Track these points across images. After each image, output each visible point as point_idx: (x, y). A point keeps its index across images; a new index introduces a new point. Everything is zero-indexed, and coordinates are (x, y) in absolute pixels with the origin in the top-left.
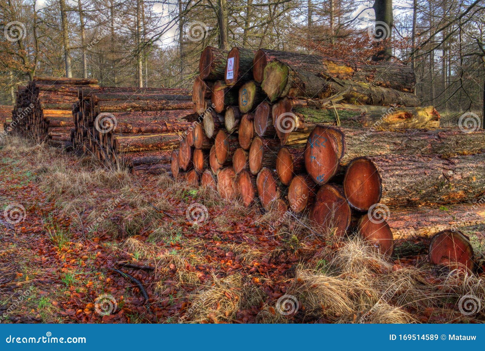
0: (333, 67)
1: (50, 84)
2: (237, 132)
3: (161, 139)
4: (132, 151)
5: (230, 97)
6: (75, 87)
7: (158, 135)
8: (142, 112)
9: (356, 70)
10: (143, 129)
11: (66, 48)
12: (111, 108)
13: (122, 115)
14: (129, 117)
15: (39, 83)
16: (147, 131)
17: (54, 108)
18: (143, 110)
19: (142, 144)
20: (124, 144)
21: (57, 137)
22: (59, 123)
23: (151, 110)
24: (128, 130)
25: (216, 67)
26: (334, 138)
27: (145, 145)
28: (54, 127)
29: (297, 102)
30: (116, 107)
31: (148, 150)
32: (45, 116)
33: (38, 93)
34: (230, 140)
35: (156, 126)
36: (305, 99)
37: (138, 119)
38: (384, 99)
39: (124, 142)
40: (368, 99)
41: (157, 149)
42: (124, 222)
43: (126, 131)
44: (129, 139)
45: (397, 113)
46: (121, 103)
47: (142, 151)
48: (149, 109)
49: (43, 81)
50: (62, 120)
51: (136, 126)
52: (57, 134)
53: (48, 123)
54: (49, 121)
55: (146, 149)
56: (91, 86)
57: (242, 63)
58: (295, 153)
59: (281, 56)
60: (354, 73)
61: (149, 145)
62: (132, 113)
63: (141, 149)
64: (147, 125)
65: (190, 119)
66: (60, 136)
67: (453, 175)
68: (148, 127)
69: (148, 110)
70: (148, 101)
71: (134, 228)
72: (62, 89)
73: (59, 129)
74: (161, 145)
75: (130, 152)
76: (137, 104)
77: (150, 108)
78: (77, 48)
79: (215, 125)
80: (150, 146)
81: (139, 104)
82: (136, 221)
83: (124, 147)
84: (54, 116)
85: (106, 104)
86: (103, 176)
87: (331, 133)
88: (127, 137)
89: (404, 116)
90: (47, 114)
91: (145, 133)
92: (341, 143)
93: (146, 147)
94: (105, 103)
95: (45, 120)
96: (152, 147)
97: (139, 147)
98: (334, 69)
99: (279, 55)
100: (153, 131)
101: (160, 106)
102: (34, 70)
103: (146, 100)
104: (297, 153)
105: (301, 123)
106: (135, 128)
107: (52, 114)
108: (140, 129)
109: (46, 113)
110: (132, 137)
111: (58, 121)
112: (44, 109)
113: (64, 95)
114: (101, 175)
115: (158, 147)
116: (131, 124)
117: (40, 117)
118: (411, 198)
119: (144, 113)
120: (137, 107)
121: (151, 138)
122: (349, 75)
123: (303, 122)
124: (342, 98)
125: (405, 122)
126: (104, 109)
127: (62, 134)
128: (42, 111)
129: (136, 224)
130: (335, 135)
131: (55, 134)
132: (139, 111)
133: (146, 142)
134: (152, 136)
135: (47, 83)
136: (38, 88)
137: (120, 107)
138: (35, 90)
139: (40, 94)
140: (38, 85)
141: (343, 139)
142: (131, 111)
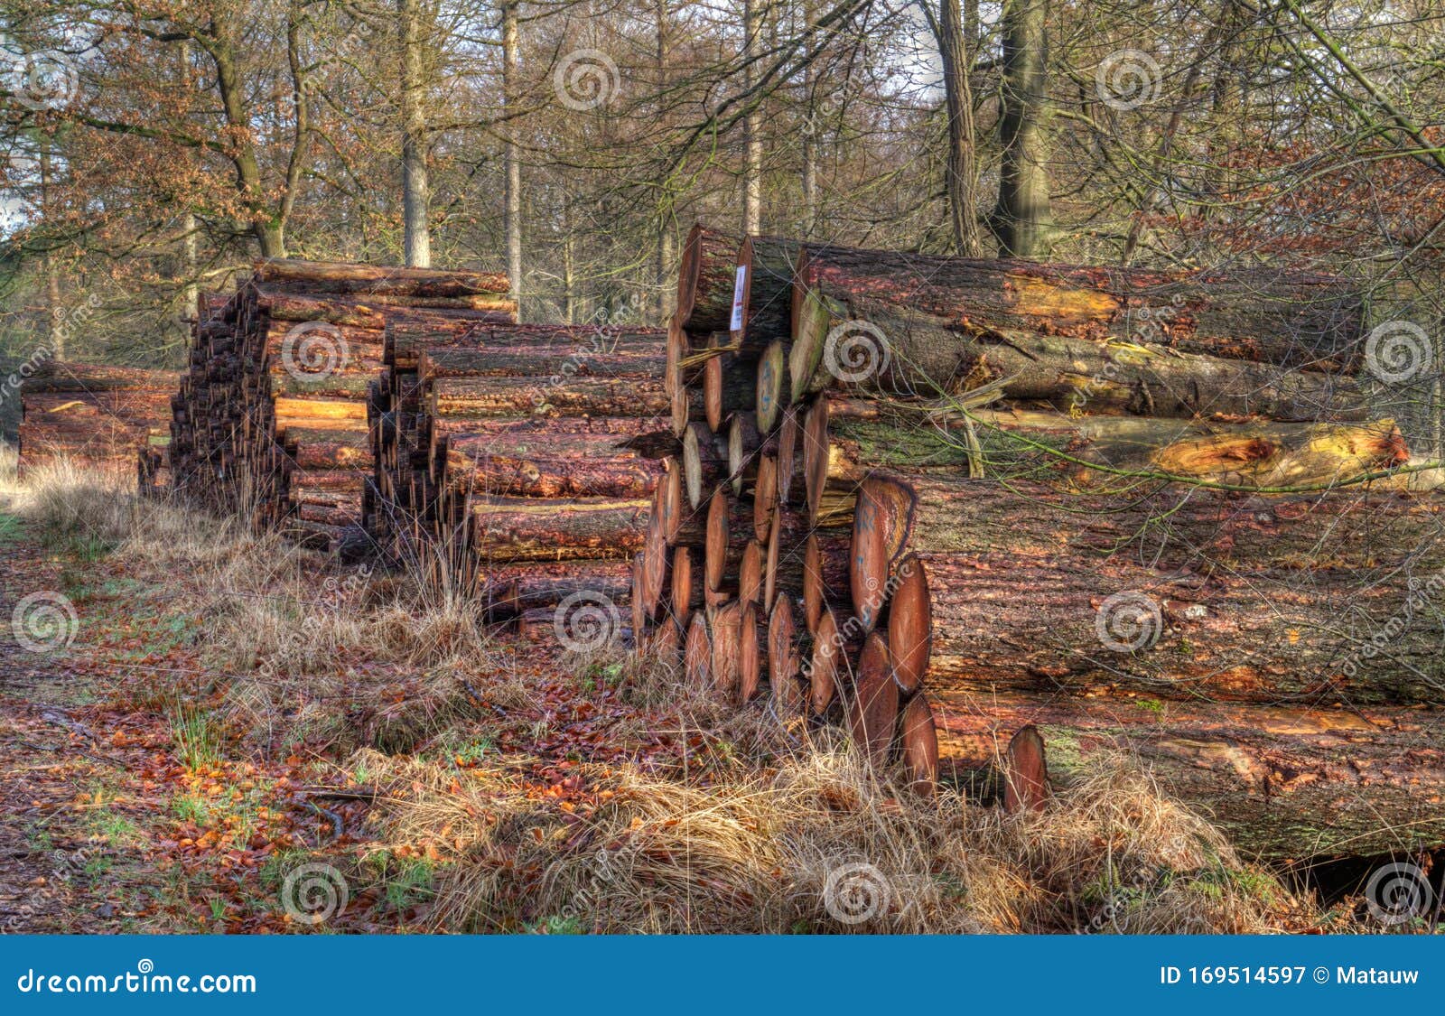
0: (1041, 294)
1: (315, 296)
2: (750, 491)
3: (633, 520)
4: (530, 559)
5: (740, 384)
6: (414, 307)
7: (627, 505)
8: (589, 420)
9: (1125, 301)
10: (578, 480)
11: (411, 129)
12: (477, 403)
13: (512, 429)
14: (535, 438)
15: (269, 290)
16: (591, 491)
17: (322, 395)
18: (595, 412)
19: (565, 533)
20: (499, 532)
21: (318, 510)
22: (332, 454)
23: (622, 415)
24: (523, 484)
25: (713, 290)
26: (891, 507)
27: (575, 536)
28: (313, 468)
29: (843, 408)
30: (497, 401)
31: (585, 558)
32: (282, 423)
33: (266, 328)
34: (733, 517)
35: (627, 473)
36: (873, 399)
37: (563, 447)
38: (1197, 398)
39: (498, 525)
40: (1132, 397)
41: (617, 556)
42: (374, 721)
43: (518, 488)
44: (518, 514)
45: (1214, 443)
46: (514, 384)
47: (564, 558)
48: (617, 409)
49: (289, 279)
50: (343, 444)
51: (551, 471)
52: (322, 498)
53: (292, 451)
54: (295, 446)
55: (579, 551)
56: (480, 303)
57: (760, 284)
58: (833, 550)
59: (861, 267)
60: (1114, 314)
61: (588, 539)
62: (550, 422)
63: (560, 551)
64: (592, 467)
65: (648, 450)
66: (333, 506)
67: (1202, 618)
68: (599, 477)
69: (612, 415)
70: (614, 381)
71: (399, 738)
72: (360, 313)
73: (328, 477)
74: (631, 541)
75: (522, 559)
76: (572, 390)
77: (621, 406)
78: (455, 126)
79: (703, 468)
80: (594, 541)
81: (580, 391)
82: (407, 722)
83: (501, 541)
84: (315, 424)
85: (460, 388)
86: (402, 631)
87: (887, 492)
88: (511, 508)
89: (1240, 454)
90: (289, 417)
91: (586, 495)
92: (905, 521)
93: (579, 545)
94: (456, 385)
95: (281, 438)
96: (600, 545)
97: (554, 544)
98: (1040, 301)
99: (855, 265)
100: (612, 491)
101: (657, 401)
102: (280, 216)
103: (611, 377)
104: (841, 549)
105: (850, 465)
106: (547, 478)
107: (308, 417)
108: (568, 482)
109: (287, 411)
110: (531, 509)
111: (332, 446)
112: (283, 395)
113: (365, 340)
114: (393, 626)
115: (623, 548)
116: (537, 461)
117: (267, 427)
118: (1037, 666)
119: (597, 423)
120: (572, 403)
121: (597, 514)
122: (1097, 320)
123: (855, 462)
124: (999, 396)
125: (1244, 472)
126: (451, 406)
127: (339, 497)
128: (273, 402)
129: (405, 729)
130: (896, 498)
131: (311, 496)
132: (580, 415)
133: (577, 527)
134: (606, 505)
135: (302, 291)
136: (265, 311)
137: (508, 400)
138: (255, 317)
139: (270, 334)
140: (265, 297)
141: (911, 509)
142: (547, 415)
